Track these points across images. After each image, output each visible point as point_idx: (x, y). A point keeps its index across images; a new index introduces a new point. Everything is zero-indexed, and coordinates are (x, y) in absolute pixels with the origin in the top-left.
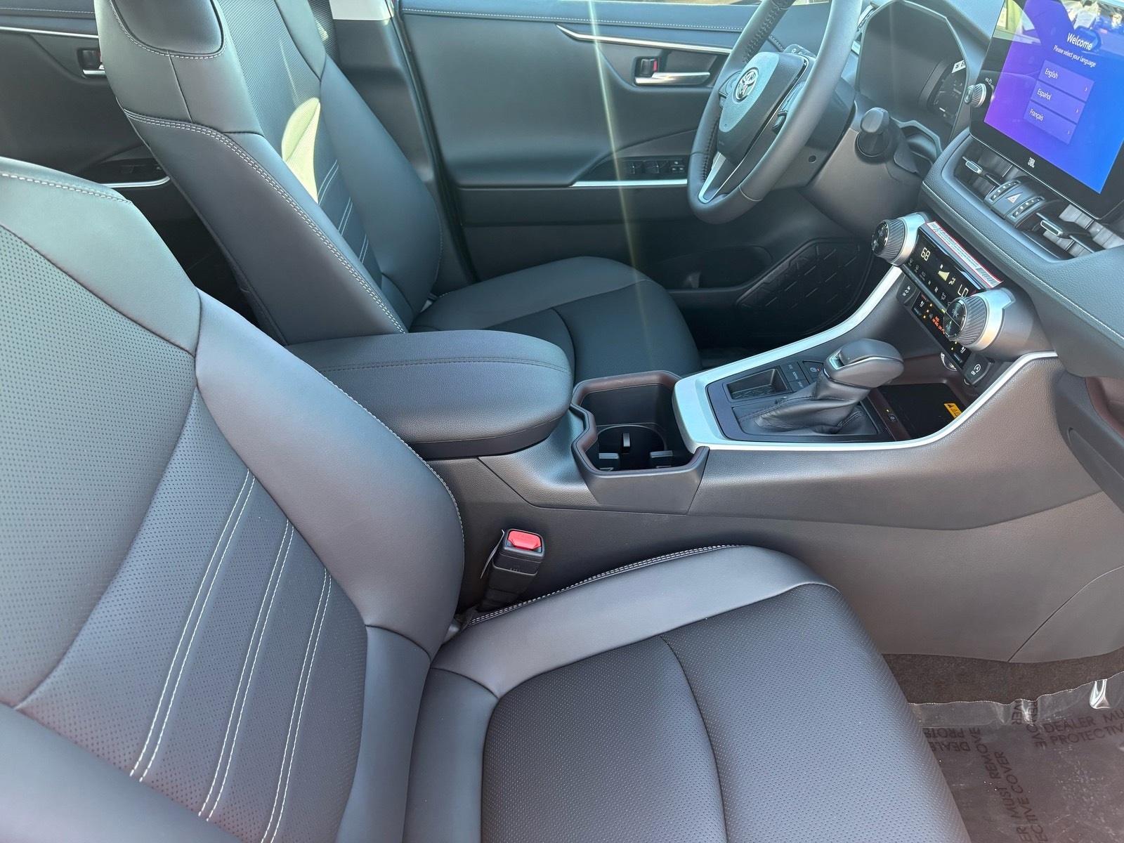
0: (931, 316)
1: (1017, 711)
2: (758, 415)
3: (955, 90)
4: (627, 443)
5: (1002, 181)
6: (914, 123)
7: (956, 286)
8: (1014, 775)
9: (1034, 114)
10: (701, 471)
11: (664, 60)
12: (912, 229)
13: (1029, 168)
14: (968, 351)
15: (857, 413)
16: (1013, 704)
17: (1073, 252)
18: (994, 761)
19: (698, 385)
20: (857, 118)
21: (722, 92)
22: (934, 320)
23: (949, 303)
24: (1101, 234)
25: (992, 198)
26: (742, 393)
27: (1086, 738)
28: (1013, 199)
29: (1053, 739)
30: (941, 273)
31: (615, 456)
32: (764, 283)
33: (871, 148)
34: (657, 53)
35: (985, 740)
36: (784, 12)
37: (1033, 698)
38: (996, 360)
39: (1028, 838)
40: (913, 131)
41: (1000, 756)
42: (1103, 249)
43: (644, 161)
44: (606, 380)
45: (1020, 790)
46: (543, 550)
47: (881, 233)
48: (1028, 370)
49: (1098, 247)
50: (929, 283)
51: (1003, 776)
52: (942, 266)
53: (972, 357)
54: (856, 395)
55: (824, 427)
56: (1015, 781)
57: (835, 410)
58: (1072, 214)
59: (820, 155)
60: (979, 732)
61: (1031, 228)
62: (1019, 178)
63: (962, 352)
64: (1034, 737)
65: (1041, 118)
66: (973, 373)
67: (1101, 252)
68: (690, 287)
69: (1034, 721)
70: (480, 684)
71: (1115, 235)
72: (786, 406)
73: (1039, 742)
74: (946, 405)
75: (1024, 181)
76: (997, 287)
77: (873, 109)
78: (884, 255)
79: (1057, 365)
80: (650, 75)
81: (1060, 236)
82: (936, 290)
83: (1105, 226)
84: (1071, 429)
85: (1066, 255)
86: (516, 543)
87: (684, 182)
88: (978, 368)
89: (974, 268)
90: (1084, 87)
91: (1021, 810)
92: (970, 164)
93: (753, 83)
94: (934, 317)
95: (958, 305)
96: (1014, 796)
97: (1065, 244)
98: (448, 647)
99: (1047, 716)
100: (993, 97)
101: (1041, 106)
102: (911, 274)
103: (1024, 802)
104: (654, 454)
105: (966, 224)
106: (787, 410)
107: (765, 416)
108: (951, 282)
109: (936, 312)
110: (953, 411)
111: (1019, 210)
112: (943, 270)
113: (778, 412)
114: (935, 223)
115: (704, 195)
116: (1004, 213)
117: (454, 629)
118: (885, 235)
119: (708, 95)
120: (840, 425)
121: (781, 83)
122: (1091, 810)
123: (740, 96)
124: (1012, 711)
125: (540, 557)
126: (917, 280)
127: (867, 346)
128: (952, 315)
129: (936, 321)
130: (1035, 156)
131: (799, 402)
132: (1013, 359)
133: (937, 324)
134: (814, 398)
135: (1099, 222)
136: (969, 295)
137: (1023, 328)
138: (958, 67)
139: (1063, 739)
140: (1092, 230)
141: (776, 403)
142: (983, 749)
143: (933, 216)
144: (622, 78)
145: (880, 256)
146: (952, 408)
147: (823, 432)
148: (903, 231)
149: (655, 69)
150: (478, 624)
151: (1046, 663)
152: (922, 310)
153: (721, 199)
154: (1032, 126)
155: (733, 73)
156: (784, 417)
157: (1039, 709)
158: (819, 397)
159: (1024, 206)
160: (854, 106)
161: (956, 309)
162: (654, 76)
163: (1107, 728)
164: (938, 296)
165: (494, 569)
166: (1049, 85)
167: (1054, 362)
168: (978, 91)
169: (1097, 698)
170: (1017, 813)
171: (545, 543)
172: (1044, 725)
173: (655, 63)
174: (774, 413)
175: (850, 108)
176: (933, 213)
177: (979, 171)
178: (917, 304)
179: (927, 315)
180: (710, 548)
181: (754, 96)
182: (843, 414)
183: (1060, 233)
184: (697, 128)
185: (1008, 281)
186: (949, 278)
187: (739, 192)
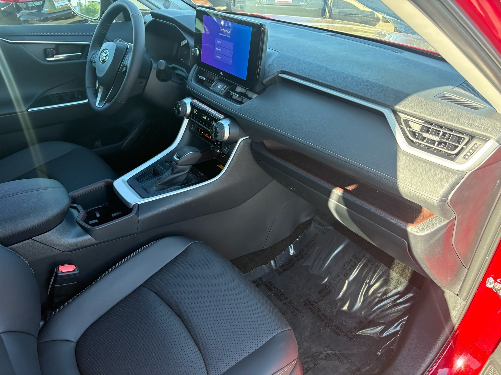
0: (204, 134)
1: (270, 266)
2: (153, 186)
3: (184, 52)
4: (98, 215)
5: (213, 81)
6: (173, 65)
7: (210, 120)
8: (276, 287)
9: (217, 57)
10: (138, 214)
11: (58, 49)
12: (188, 103)
13: (221, 75)
14: (221, 143)
15: (190, 175)
16: (269, 263)
17: (243, 101)
18: (269, 286)
19: (123, 181)
20: (154, 65)
21: (92, 60)
22: (206, 135)
23: (210, 127)
24: (250, 94)
25: (212, 88)
26: (143, 180)
27: (292, 266)
28: (219, 87)
29: (284, 271)
30: (203, 117)
31: (96, 221)
32: (130, 139)
33: (162, 76)
34: (53, 46)
35: (264, 280)
36: (110, 25)
37: (274, 259)
38: (231, 142)
39: (287, 305)
40: (175, 69)
41: (270, 283)
42: (252, 99)
43: (61, 95)
44: (80, 190)
45: (280, 291)
46: (78, 269)
47: (177, 107)
48: (242, 144)
49: (250, 98)
50: (201, 121)
51: (273, 289)
52: (203, 115)
53: (223, 144)
54: (188, 168)
55: (180, 184)
56: (277, 289)
57: (182, 176)
58: (239, 89)
59: (144, 81)
60: (261, 278)
61: (227, 96)
62: (218, 80)
63: (219, 144)
64: (278, 272)
65: (220, 58)
66: (225, 150)
67: (251, 100)
68: (98, 147)
69: (276, 267)
70: (65, 340)
71: (254, 93)
72: (163, 179)
73: (280, 273)
74: (218, 166)
75: (221, 80)
76: (224, 118)
77: (160, 61)
78: (181, 115)
79: (250, 140)
80: (53, 57)
81: (238, 97)
82: (204, 123)
83: (250, 91)
84: (260, 160)
85: (241, 103)
86: (64, 271)
87: (87, 101)
88: (226, 148)
89: (214, 113)
90: (232, 46)
91: (282, 298)
92: (200, 77)
93: (107, 55)
94: (205, 134)
95: (214, 126)
96: (279, 294)
97: (240, 99)
98: (42, 331)
99: (279, 264)
100: (201, 52)
101: (219, 53)
102: (193, 120)
103: (282, 295)
104: (113, 215)
105: (207, 98)
106: (164, 181)
107: (156, 185)
108: (208, 120)
109: (206, 131)
110: (221, 167)
111: (222, 90)
112: (204, 116)
113: (161, 182)
114: (195, 100)
115: (98, 104)
116: (218, 92)
117: (42, 323)
118: (179, 107)
119: (85, 63)
120: (185, 181)
121: (120, 54)
122: (302, 288)
123: (103, 61)
124: (269, 266)
125: (77, 273)
126: (196, 122)
127: (186, 149)
128: (213, 130)
129: (207, 135)
130: (222, 71)
131: (167, 176)
132: (236, 142)
133: (207, 136)
134: (173, 173)
135: (248, 90)
136: (216, 122)
137: (236, 131)
138: (183, 43)
139: (286, 269)
140: (247, 93)
141: (158, 179)
142: (264, 283)
143: (194, 98)
144: (39, 59)
145: (180, 115)
146: (220, 166)
147: (180, 185)
148: (185, 105)
149: (54, 53)
150: (54, 315)
151: (274, 245)
152: (200, 132)
153: (107, 105)
154: (217, 61)
155: (95, 52)
156: (164, 184)
157: (277, 262)
158: (175, 172)
159: (223, 88)
160: (151, 61)
161: (214, 128)
162: (55, 56)
163: (297, 260)
164: (205, 125)
165: (55, 287)
166: (219, 46)
167: (248, 139)
168: (196, 51)
169: (292, 251)
170: (281, 299)
171: (77, 266)
172: (280, 267)
173: (54, 51)
174: (159, 183)
175: (150, 61)
176: (194, 96)
177: (204, 79)
178: (198, 131)
179: (203, 134)
180: (150, 244)
181: (109, 60)
182: (185, 177)
183: (238, 96)
184: (85, 76)
185: (227, 115)
186: (207, 118)
187: (116, 100)
